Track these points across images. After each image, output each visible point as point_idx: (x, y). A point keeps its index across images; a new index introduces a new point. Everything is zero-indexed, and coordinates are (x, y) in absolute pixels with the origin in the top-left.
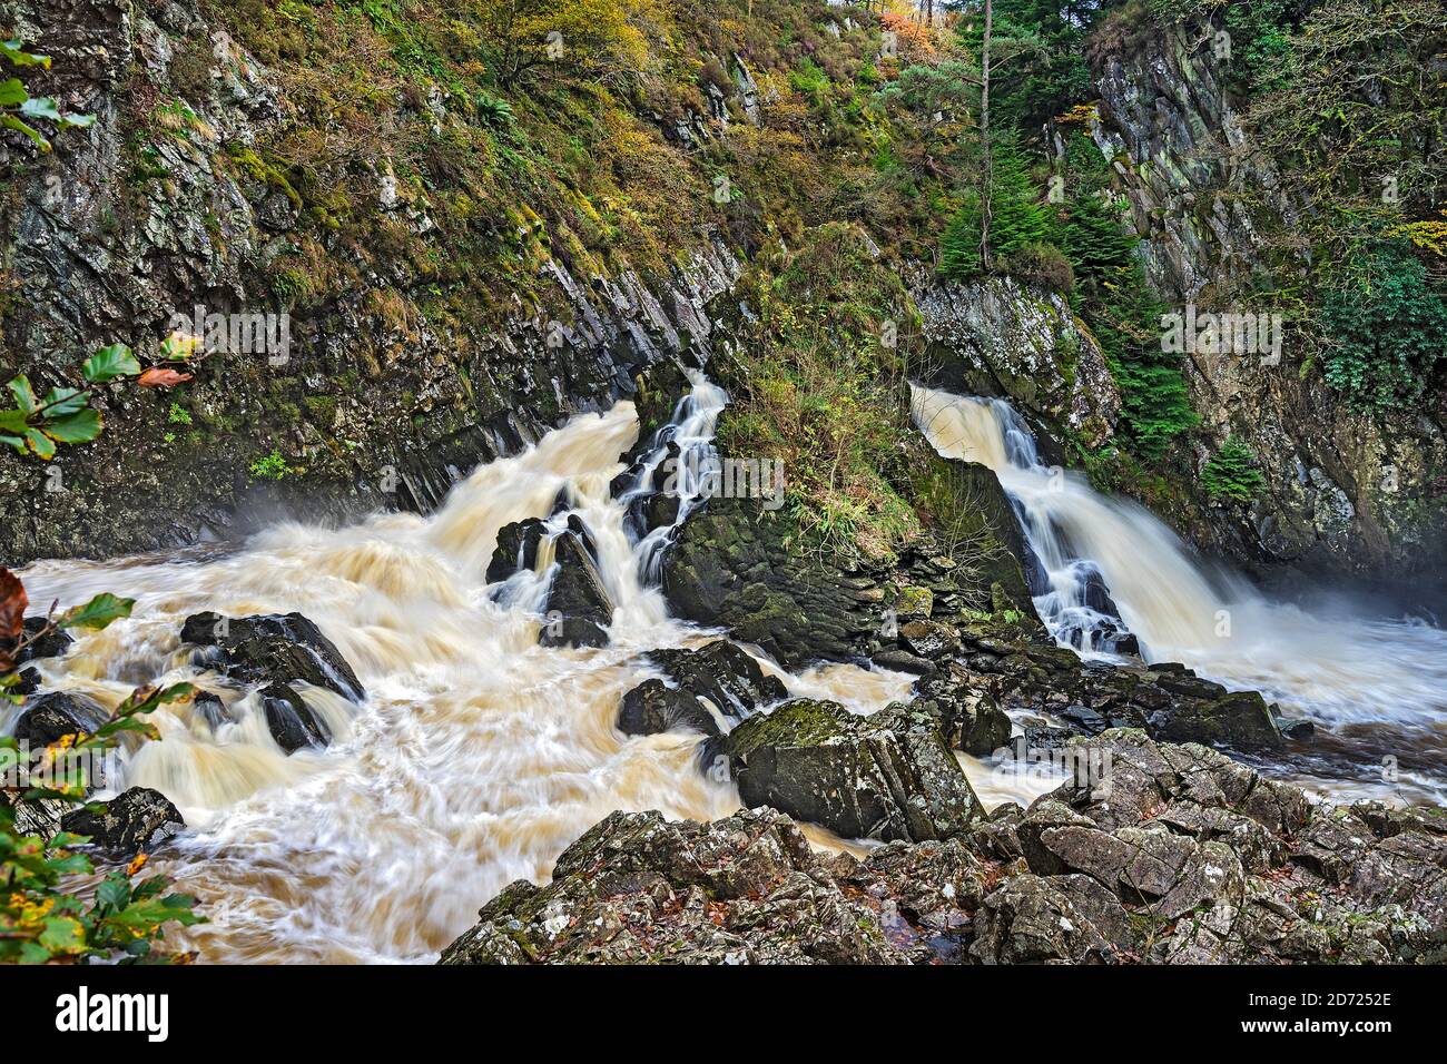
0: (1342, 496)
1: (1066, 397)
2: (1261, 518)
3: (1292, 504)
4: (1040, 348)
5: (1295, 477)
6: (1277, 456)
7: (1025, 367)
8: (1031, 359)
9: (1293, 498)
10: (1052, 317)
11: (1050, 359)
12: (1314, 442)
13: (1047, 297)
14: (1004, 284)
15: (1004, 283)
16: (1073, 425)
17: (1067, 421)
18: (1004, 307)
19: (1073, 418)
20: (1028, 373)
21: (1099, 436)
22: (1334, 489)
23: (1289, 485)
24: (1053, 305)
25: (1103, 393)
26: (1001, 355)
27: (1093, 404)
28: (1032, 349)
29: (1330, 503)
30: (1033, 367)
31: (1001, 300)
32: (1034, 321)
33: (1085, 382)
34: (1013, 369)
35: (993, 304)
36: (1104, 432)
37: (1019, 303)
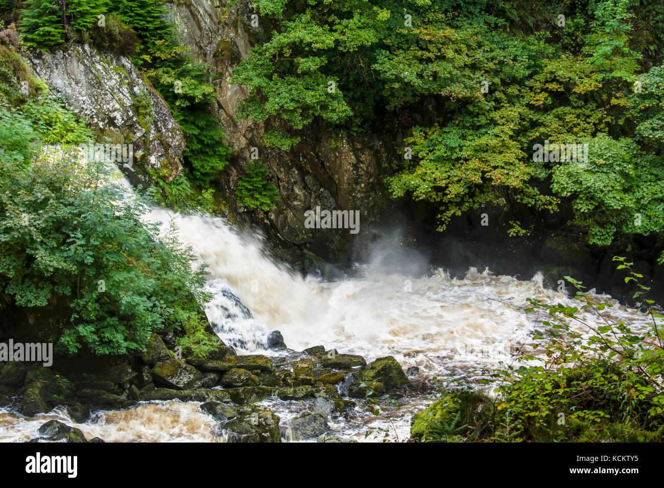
0: (326, 193)
1: (145, 143)
2: (277, 217)
3: (296, 203)
4: (122, 105)
5: (295, 183)
6: (282, 169)
7: (112, 122)
8: (117, 115)
9: (295, 199)
10: (126, 78)
11: (131, 114)
12: (304, 157)
13: (118, 60)
14: (85, 51)
15: (83, 49)
16: (153, 165)
17: (148, 163)
18: (88, 70)
19: (153, 159)
20: (115, 126)
21: (174, 173)
22: (322, 190)
23: (293, 190)
24: (124, 66)
25: (173, 137)
26: (88, 112)
27: (166, 146)
28: (117, 106)
29: (320, 200)
30: (119, 121)
31: (85, 65)
32: (114, 82)
33: (158, 130)
34: (101, 124)
35: (78, 69)
36: (177, 168)
37: (99, 67)
